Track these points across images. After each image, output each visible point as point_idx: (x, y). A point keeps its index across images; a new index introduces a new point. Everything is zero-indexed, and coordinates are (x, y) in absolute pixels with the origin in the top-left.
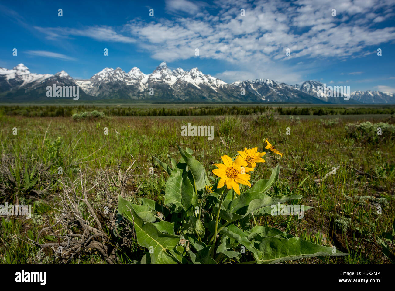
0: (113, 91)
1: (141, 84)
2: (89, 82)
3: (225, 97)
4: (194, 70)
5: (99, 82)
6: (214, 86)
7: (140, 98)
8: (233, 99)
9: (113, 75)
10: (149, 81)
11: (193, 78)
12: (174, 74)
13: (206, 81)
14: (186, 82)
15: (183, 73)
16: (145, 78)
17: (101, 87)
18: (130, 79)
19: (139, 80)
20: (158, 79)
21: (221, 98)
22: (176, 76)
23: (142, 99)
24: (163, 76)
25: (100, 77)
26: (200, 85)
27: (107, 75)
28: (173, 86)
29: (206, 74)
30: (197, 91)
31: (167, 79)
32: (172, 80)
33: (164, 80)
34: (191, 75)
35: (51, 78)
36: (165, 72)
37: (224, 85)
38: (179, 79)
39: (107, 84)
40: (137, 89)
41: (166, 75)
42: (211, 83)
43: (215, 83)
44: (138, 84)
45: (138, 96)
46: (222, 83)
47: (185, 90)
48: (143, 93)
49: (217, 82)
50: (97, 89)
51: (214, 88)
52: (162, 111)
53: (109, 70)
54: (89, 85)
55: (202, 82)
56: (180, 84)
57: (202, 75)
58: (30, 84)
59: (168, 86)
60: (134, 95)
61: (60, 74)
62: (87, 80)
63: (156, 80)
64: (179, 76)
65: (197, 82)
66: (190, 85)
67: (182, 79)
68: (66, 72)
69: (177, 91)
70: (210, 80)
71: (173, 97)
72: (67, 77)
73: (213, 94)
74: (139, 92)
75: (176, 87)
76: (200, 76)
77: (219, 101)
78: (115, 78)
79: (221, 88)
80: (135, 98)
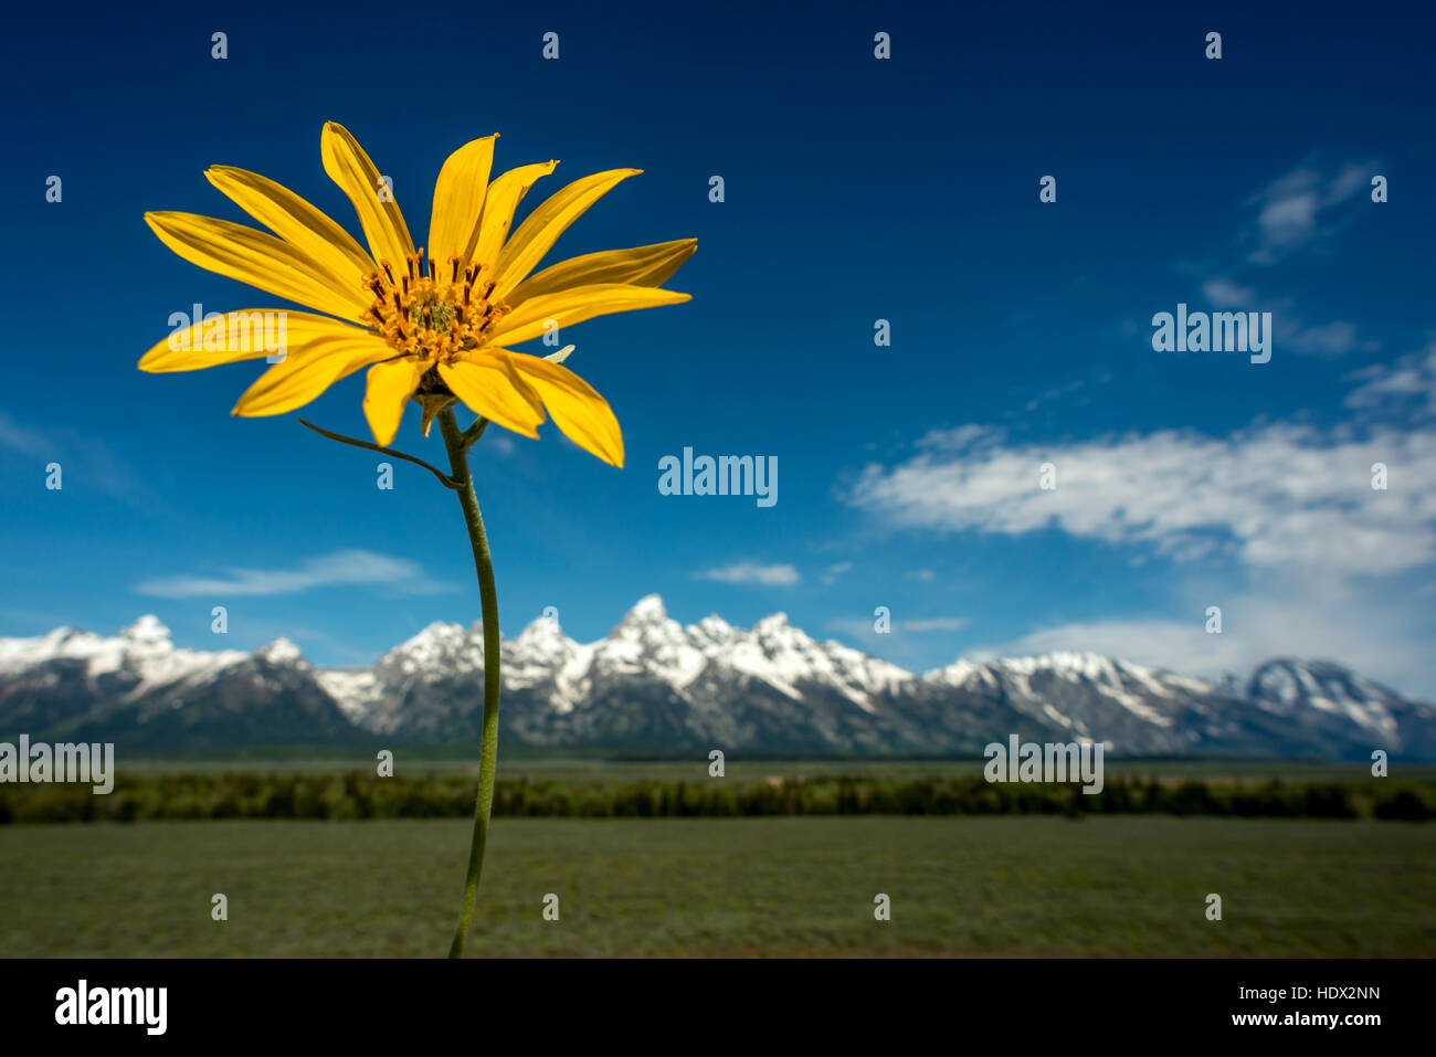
0: (455, 714)
1: (562, 682)
2: (367, 679)
3: (910, 735)
4: (773, 625)
5: (405, 677)
6: (857, 686)
7: (556, 739)
8: (942, 742)
9: (458, 650)
10: (593, 672)
11: (770, 654)
12: (693, 642)
13: (823, 666)
14: (737, 674)
15: (728, 637)
16: (579, 660)
17: (409, 698)
18: (520, 666)
19: (553, 667)
20: (628, 663)
21: (890, 736)
22: (700, 648)
23: (564, 745)
24: (650, 651)
25: (408, 657)
26: (800, 684)
27: (437, 652)
28: (690, 688)
29: (820, 639)
30: (788, 710)
31: (665, 663)
32: (684, 663)
33: (652, 665)
34: (761, 642)
35: (240, 665)
36: (655, 635)
37: (902, 684)
38: (712, 663)
39: (435, 685)
40: (545, 702)
41: (658, 647)
42: (842, 671)
43: (859, 674)
44: (549, 684)
45: (549, 731)
46: (889, 674)
47: (734, 704)
48: (568, 717)
49: (867, 670)
50: (394, 703)
51: (858, 697)
52: (673, 795)
53: (445, 631)
54: (367, 689)
55: (805, 670)
56: (716, 680)
57: (804, 640)
58: (162, 690)
59: (666, 688)
60: (532, 728)
61: (271, 648)
62: (361, 671)
63: (622, 668)
64: (712, 651)
65: (784, 672)
66: (759, 686)
67: (724, 662)
68: (294, 641)
69: (704, 708)
70: (837, 661)
71: (689, 733)
72: (296, 660)
73: (855, 721)
74: (553, 716)
75: (701, 694)
76: (798, 648)
77: (885, 748)
78: (468, 660)
79: (886, 693)
80: (537, 738)
